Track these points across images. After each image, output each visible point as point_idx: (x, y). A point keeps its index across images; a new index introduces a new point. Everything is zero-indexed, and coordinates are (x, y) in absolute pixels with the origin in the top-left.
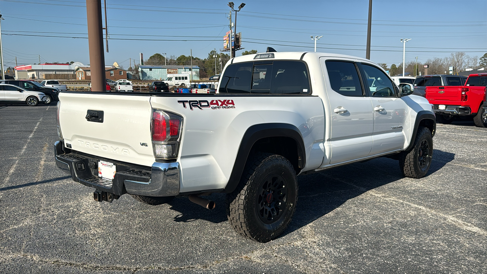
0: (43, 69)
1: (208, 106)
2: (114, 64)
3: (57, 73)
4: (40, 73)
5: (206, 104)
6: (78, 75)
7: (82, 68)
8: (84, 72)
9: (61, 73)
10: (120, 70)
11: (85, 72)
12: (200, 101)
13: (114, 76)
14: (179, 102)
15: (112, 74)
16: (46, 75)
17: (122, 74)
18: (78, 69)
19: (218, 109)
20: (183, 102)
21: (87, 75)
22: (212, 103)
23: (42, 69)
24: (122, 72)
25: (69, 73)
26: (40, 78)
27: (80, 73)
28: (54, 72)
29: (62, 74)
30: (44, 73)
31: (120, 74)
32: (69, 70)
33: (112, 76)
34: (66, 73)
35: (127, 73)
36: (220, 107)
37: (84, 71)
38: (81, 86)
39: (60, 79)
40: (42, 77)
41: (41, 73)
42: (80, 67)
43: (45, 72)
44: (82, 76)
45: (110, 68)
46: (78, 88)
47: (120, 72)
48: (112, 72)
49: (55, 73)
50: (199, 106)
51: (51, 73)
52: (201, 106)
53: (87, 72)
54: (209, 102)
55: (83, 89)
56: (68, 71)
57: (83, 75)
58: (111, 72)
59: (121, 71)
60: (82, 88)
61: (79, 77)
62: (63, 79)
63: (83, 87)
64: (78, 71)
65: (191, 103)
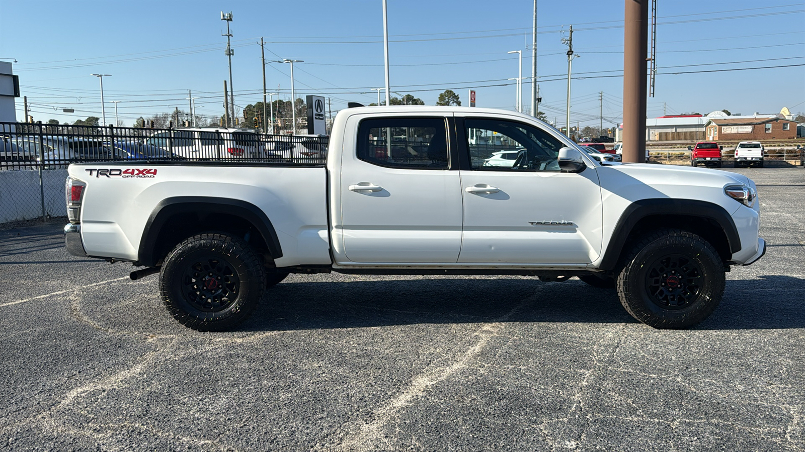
0: (657, 125)
1: (120, 174)
2: (782, 111)
3: (679, 130)
4: (651, 132)
5: (118, 172)
6: (709, 133)
7: (715, 121)
8: (718, 127)
9: (684, 130)
10: (785, 122)
11: (720, 127)
12: (111, 170)
13: (771, 132)
14: (86, 170)
15: (769, 129)
16: (660, 134)
17: (788, 129)
18: (710, 123)
19: (130, 178)
20: (91, 170)
21: (723, 131)
22: (126, 172)
23: (654, 125)
24: (789, 125)
25: (698, 129)
26: (651, 139)
27: (712, 129)
28: (674, 129)
29: (686, 132)
30: (657, 131)
31: (784, 128)
32: (699, 125)
33: (767, 132)
34: (693, 130)
35: (798, 127)
36: (134, 176)
37: (719, 125)
38: (680, 152)
39: (681, 140)
40: (653, 137)
41: (653, 131)
42: (712, 120)
43: (660, 130)
44: (714, 134)
45: (768, 118)
46: (674, 154)
47: (784, 124)
48: (769, 126)
49: (676, 130)
50: (108, 174)
51: (669, 130)
52: (110, 174)
53: (723, 127)
54: (123, 170)
55: (683, 156)
56: (696, 127)
57: (716, 133)
58: (767, 125)
59: (787, 124)
60: (681, 154)
61: (710, 135)
62: (686, 140)
63: (683, 152)
64: (709, 126)
65: (100, 171)
